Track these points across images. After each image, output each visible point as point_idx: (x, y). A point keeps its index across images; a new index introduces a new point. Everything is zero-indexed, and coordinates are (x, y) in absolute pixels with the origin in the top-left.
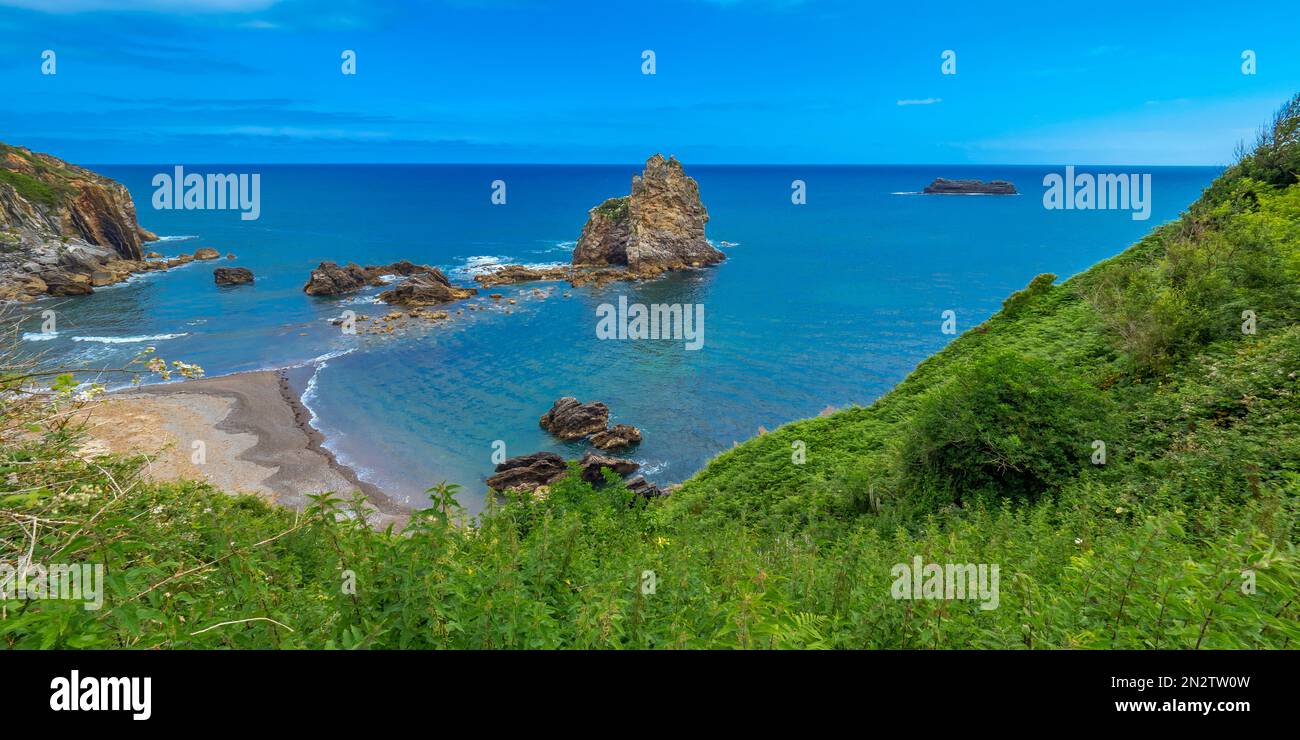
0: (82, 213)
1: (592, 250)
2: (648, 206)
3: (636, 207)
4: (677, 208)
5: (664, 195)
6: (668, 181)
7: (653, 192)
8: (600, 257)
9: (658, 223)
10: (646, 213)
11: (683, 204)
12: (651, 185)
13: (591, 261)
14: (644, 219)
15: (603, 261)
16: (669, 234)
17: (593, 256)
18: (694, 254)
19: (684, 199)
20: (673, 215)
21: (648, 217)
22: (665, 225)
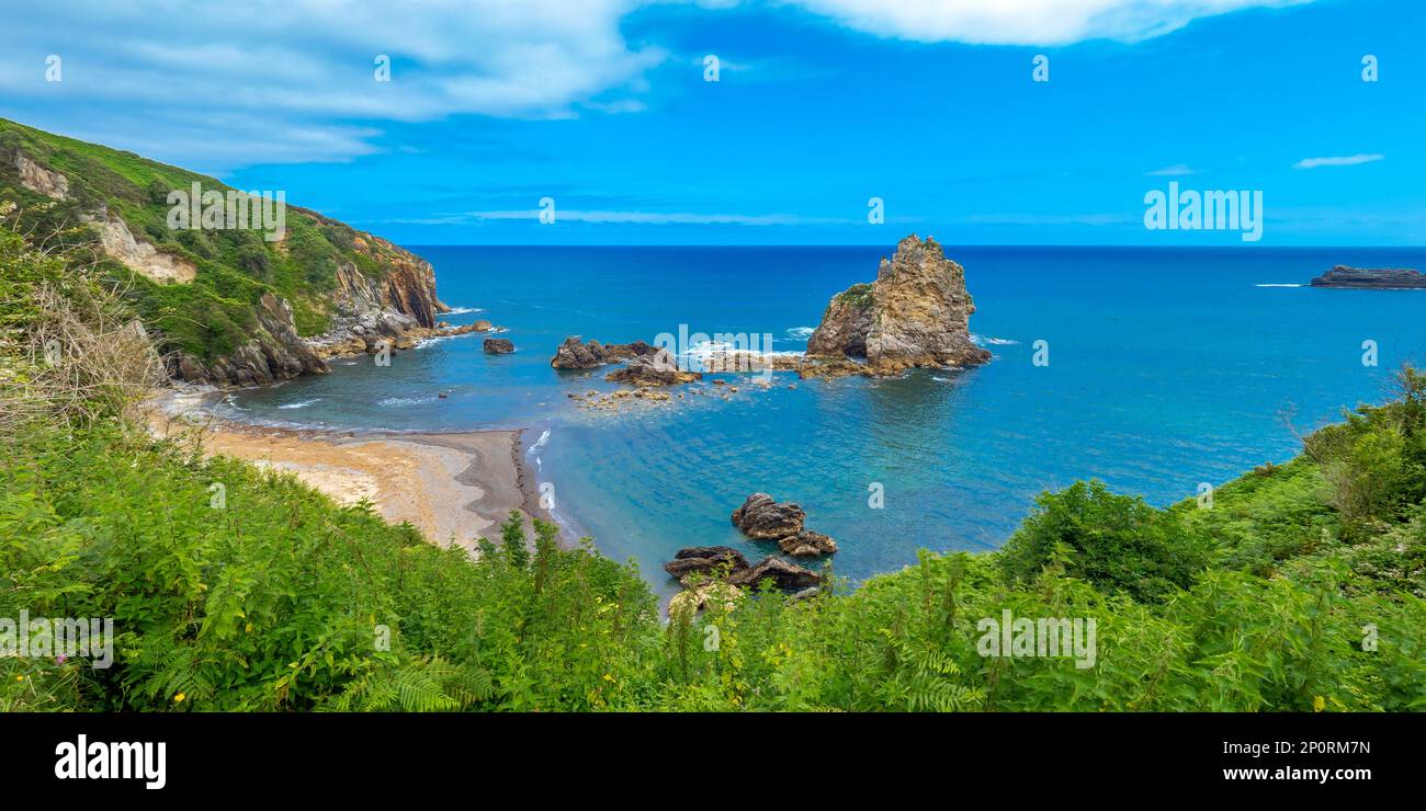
0: (397, 287)
1: (828, 340)
2: (896, 293)
3: (882, 295)
4: (931, 296)
5: (916, 281)
6: (923, 265)
7: (903, 277)
8: (835, 348)
9: (907, 313)
10: (893, 301)
11: (939, 292)
12: (901, 270)
13: (827, 351)
14: (890, 308)
15: (840, 352)
16: (919, 325)
17: (829, 346)
18: (949, 350)
19: (941, 286)
20: (925, 304)
21: (895, 305)
22: (915, 315)
